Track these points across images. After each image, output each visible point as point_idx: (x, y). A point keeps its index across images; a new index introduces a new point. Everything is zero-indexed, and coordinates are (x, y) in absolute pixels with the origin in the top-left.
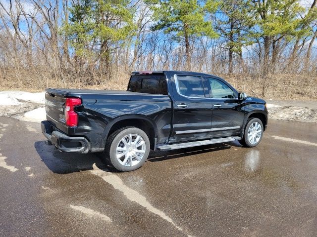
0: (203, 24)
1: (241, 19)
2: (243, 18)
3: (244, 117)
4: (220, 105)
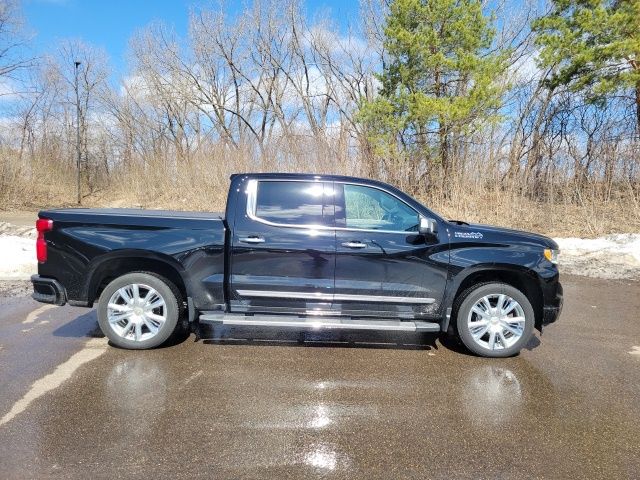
3: (449, 278)
4: (363, 245)
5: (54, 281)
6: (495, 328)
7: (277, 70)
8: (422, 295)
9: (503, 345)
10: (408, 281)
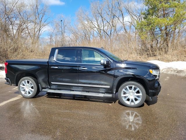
4: (87, 69)
6: (132, 97)
7: (114, 16)
8: (106, 85)
9: (134, 103)
10: (101, 80)
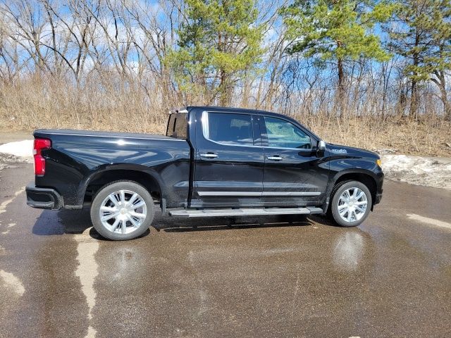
0: (365, 40)
1: (431, 28)
2: (434, 27)
3: (329, 179)
5: (52, 190)
